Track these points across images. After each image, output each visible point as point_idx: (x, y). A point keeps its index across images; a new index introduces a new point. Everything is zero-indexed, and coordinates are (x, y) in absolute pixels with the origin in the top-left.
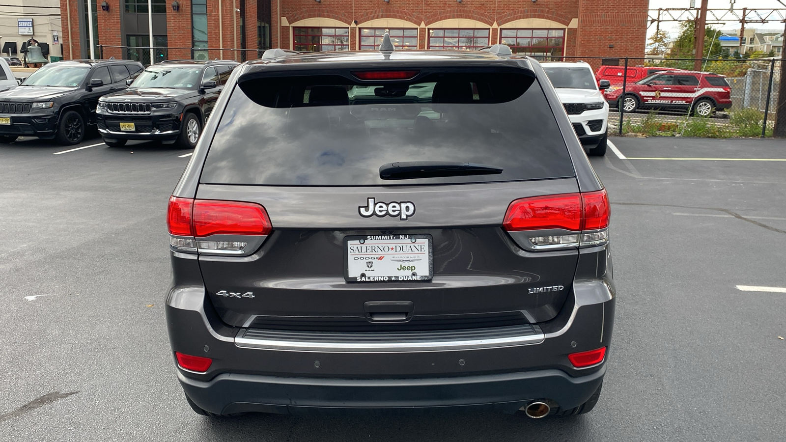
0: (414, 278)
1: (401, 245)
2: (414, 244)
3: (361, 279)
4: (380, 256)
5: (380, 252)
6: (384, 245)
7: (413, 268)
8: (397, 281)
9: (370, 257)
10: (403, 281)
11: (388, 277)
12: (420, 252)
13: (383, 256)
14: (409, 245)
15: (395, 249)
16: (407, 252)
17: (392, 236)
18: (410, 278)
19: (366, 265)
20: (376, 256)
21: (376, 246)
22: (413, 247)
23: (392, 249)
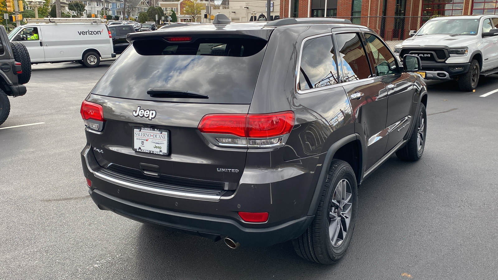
0: (161, 153)
1: (156, 134)
2: (161, 134)
3: (139, 150)
4: (147, 139)
5: (147, 137)
6: (149, 133)
7: (160, 148)
8: (153, 154)
9: (143, 139)
10: (155, 154)
11: (150, 151)
12: (163, 139)
13: (148, 139)
14: (159, 135)
15: (153, 136)
16: (158, 139)
17: (152, 129)
18: (158, 153)
19: (141, 143)
20: (145, 139)
21: (145, 133)
22: (161, 136)
23: (152, 136)
